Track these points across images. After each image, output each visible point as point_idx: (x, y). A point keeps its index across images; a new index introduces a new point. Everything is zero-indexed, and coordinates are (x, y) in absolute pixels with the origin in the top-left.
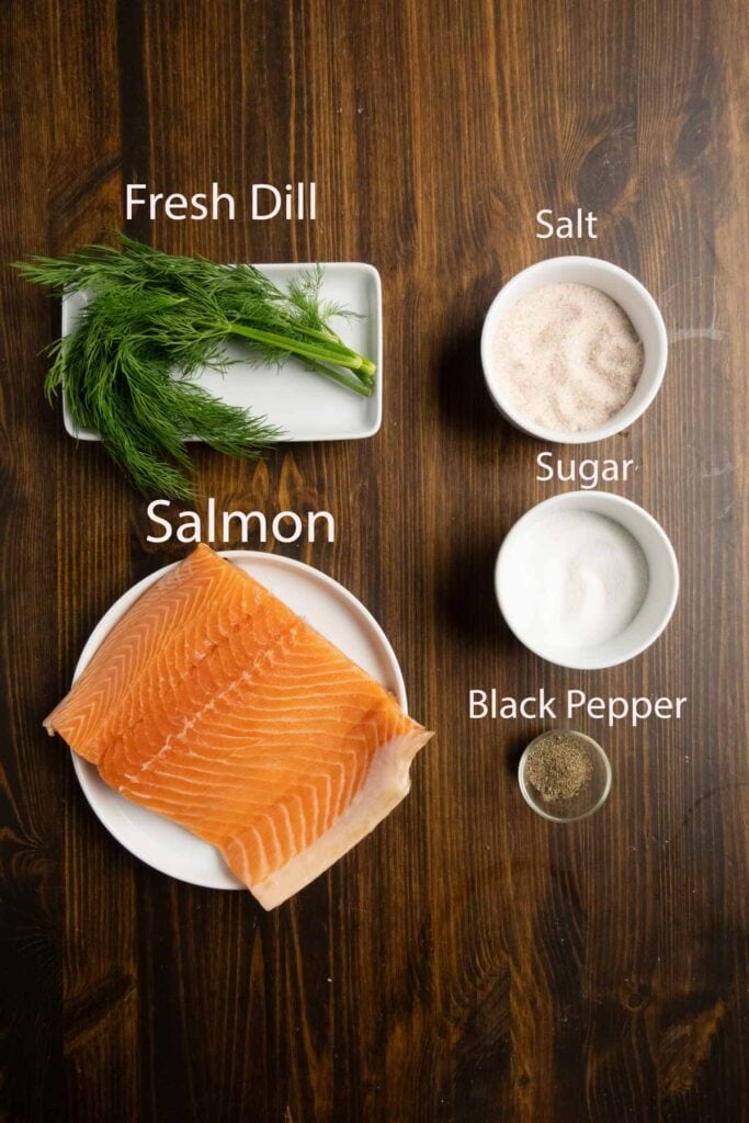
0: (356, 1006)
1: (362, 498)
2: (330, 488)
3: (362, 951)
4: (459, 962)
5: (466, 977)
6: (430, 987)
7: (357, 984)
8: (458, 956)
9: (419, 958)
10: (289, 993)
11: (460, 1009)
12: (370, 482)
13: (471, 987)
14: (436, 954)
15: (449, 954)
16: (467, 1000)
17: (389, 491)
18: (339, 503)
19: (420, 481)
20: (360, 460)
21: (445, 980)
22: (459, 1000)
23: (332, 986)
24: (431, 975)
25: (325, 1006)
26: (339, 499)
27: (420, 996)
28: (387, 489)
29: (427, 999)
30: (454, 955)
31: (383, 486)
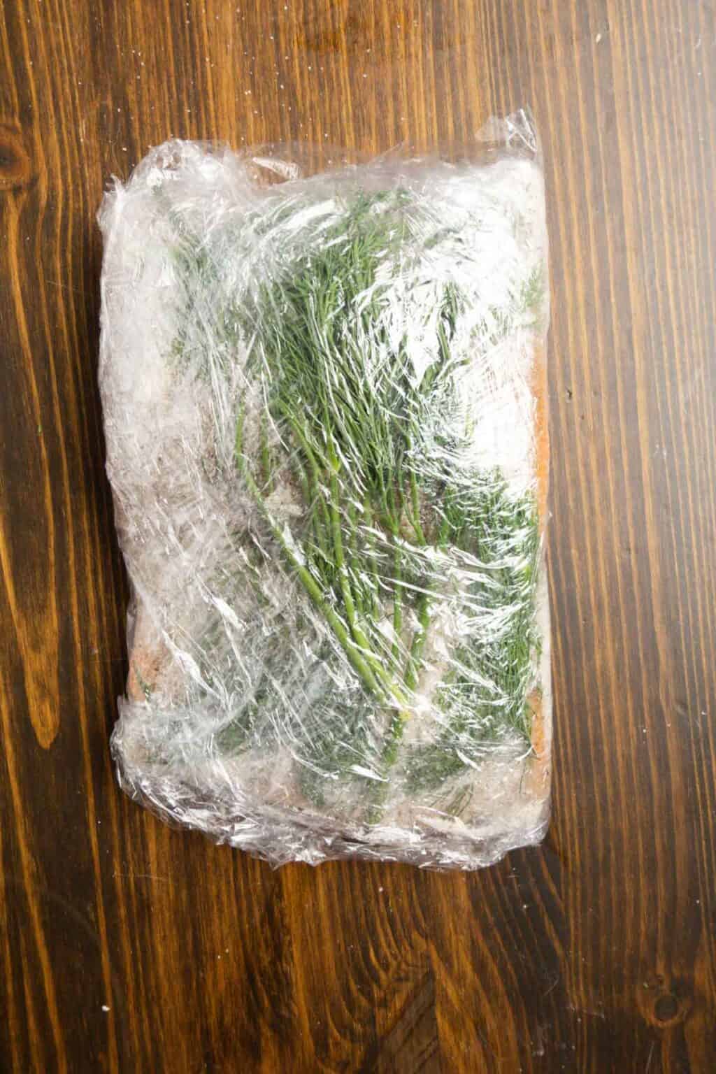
0: (157, 1055)
1: (101, 127)
2: (44, 117)
3: (160, 949)
4: (339, 961)
5: (354, 987)
6: (288, 1006)
7: (156, 1012)
8: (337, 947)
9: (266, 959)
10: (34, 1037)
11: (347, 1045)
12: (115, 99)
13: (364, 1002)
14: (296, 950)
15: (321, 944)
16: (358, 1027)
17: (152, 114)
18: (61, 142)
19: (205, 91)
20: (94, 61)
21: (317, 994)
22: (344, 1028)
23: (111, 1018)
24: (289, 984)
25: (101, 1057)
26: (60, 132)
27: (273, 1027)
28: (146, 108)
29: (284, 1032)
30: (328, 947)
31: (139, 102)
